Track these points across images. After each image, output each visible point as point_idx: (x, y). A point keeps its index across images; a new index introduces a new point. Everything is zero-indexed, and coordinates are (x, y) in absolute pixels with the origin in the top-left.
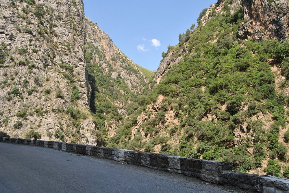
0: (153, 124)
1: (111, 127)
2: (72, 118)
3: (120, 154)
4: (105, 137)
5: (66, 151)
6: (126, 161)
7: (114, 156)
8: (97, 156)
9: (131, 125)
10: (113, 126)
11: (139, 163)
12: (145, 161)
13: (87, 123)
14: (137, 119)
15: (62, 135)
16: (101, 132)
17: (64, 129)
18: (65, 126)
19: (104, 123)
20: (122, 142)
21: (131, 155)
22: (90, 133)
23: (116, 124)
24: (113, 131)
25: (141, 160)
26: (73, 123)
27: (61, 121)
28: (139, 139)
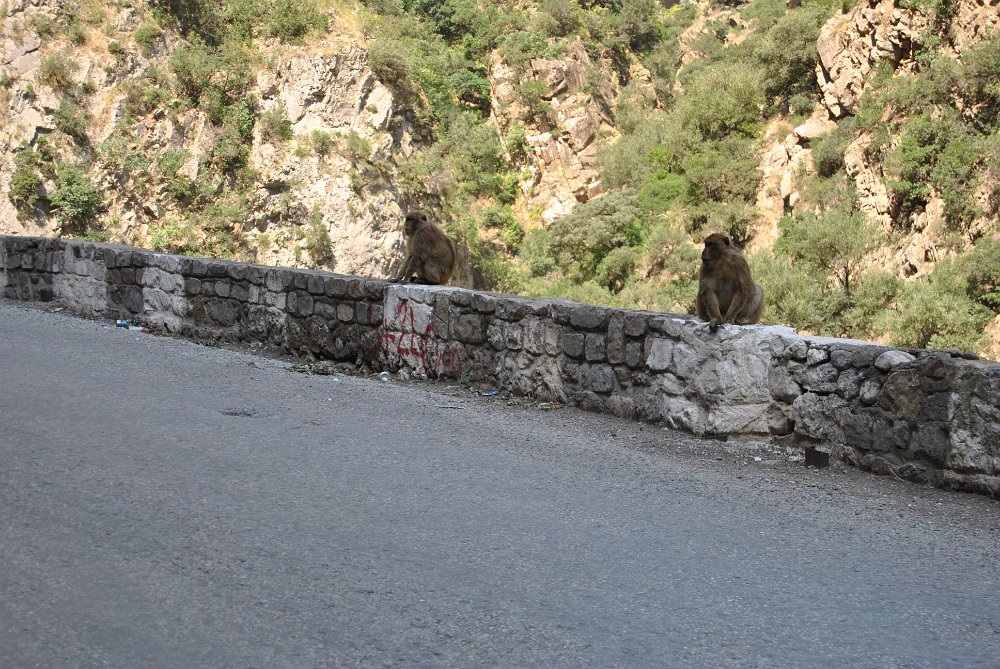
0: (981, 96)
1: (549, 125)
2: (170, 25)
3: (725, 366)
4: (492, 223)
5: (185, 333)
6: (787, 432)
7: (669, 382)
8: (494, 381)
9: (748, 105)
10: (571, 114)
11: (921, 455)
12: (985, 443)
13: (310, 81)
14: (814, 40)
15: (80, 193)
16: (450, 173)
17: (99, 137)
18: (106, 105)
19: (476, 79)
20: (665, 275)
21: (846, 382)
22: (347, 181)
23: (597, 97)
24: (567, 163)
25: (946, 432)
26: (182, 71)
27: (69, 51)
28: (833, 250)
